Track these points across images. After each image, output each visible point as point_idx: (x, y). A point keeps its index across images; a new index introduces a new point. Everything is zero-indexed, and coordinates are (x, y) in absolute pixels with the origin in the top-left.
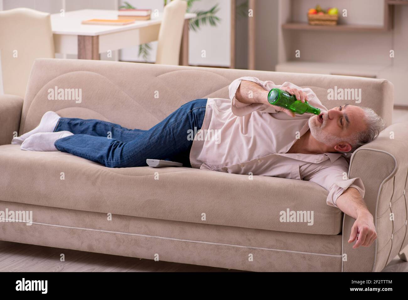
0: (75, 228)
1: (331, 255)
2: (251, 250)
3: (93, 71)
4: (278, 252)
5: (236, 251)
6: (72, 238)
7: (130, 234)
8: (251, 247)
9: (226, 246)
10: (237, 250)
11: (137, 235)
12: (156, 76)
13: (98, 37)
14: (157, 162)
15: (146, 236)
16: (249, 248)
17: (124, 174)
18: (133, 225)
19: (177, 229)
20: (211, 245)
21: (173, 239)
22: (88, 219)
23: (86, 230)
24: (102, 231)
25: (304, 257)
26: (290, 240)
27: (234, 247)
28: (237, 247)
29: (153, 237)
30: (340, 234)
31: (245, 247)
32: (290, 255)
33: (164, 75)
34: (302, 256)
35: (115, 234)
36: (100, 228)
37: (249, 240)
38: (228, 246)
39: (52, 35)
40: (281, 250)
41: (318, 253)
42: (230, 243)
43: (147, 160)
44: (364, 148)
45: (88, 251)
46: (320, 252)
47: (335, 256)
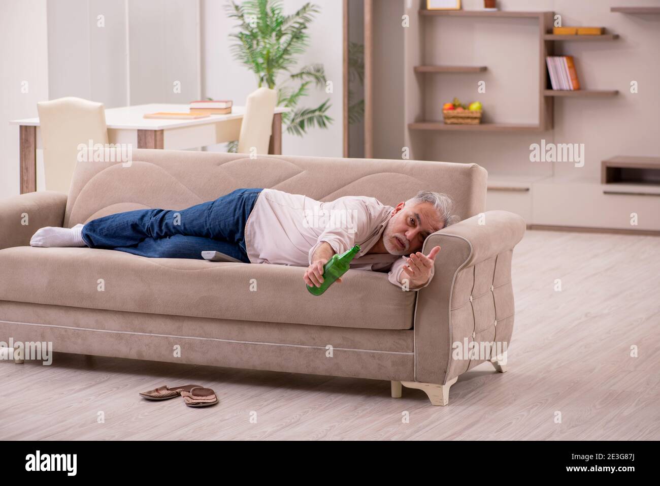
0: (122, 332)
1: (402, 353)
2: (316, 350)
3: (147, 161)
4: (345, 351)
5: (300, 352)
6: (119, 344)
7: (183, 337)
8: (315, 347)
9: (288, 346)
10: (301, 350)
11: (190, 338)
12: (219, 164)
13: (162, 131)
14: (212, 254)
15: (201, 338)
16: (315, 348)
17: (178, 269)
18: (187, 326)
19: (234, 330)
20: (272, 346)
21: (230, 341)
22: (137, 322)
23: (134, 334)
24: (152, 335)
25: (373, 356)
26: (358, 337)
27: (297, 348)
28: (300, 348)
29: (209, 339)
30: (412, 329)
31: (310, 347)
32: (358, 354)
33: (227, 163)
34: (372, 355)
35: (167, 338)
36: (151, 332)
37: (314, 339)
38: (291, 347)
39: (106, 130)
40: (349, 349)
41: (389, 351)
42: (293, 343)
43: (203, 252)
44: (438, 233)
45: (137, 358)
46: (390, 350)
47: (407, 354)
